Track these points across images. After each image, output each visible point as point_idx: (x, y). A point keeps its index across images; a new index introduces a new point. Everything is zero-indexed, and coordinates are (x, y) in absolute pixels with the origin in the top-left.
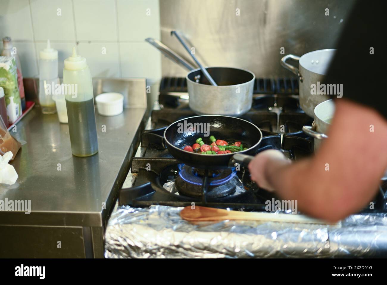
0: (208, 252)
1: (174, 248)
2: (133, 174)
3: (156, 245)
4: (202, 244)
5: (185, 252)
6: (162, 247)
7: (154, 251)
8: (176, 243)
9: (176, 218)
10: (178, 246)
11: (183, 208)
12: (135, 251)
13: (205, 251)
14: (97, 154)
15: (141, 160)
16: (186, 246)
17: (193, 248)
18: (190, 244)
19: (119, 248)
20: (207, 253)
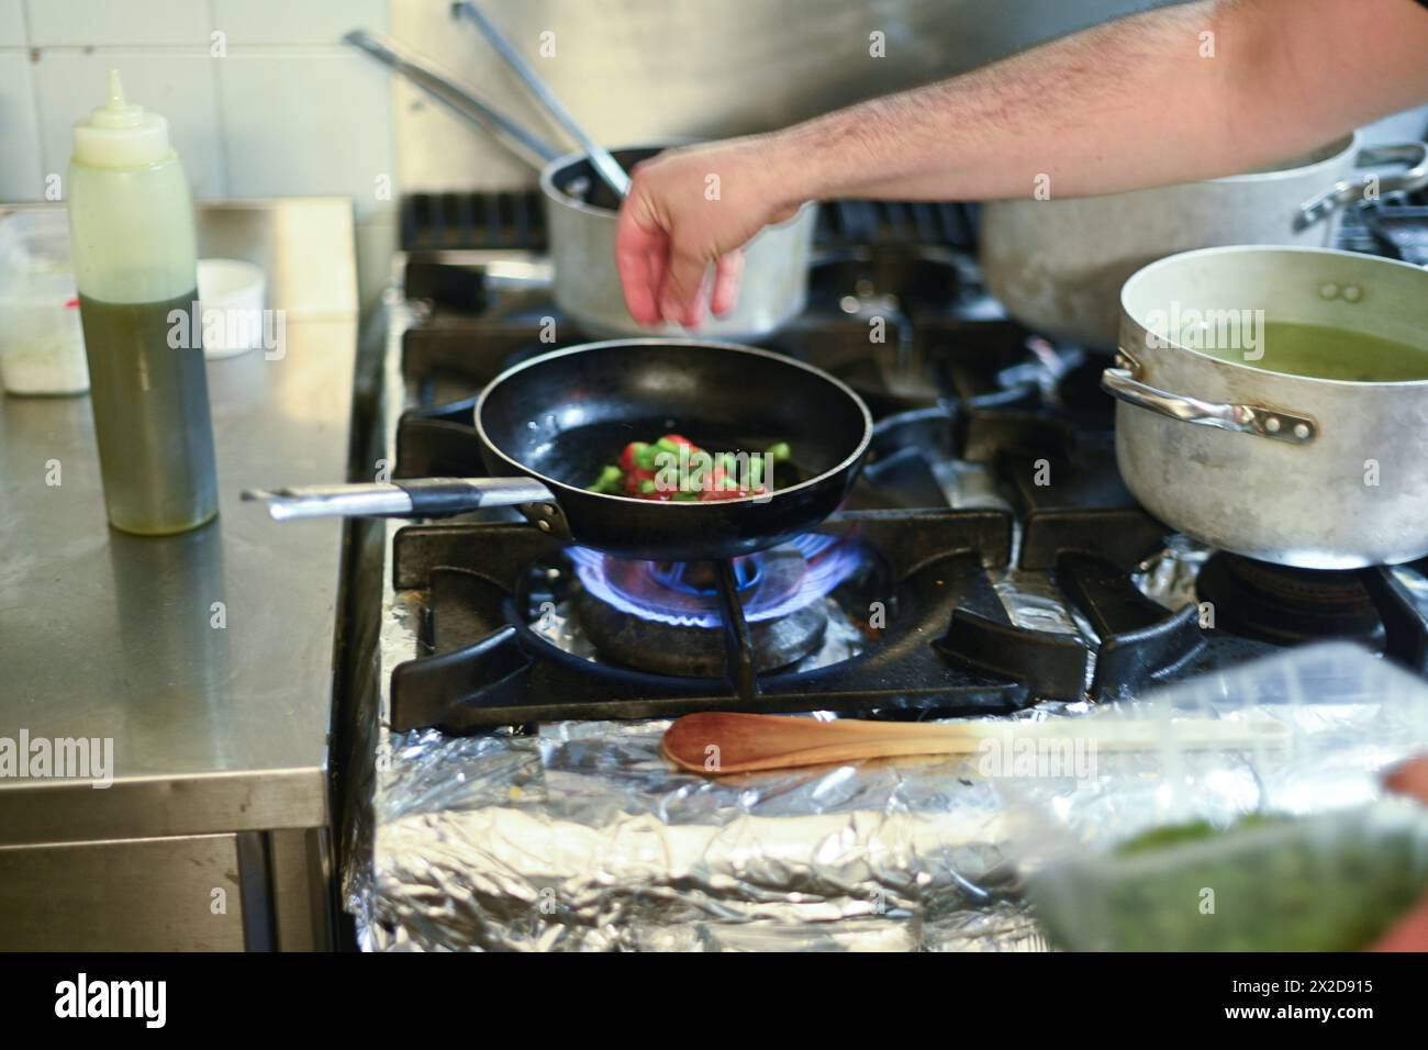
0: (806, 896)
1: (666, 891)
2: (405, 596)
3: (593, 885)
4: (779, 866)
5: (713, 905)
6: (620, 893)
7: (587, 912)
8: (678, 872)
9: (652, 767)
10: (685, 884)
11: (666, 725)
12: (503, 917)
13: (795, 896)
14: (213, 521)
15: (436, 537)
16: (719, 881)
17: (746, 887)
18: (733, 873)
19: (434, 911)
20: (803, 902)
